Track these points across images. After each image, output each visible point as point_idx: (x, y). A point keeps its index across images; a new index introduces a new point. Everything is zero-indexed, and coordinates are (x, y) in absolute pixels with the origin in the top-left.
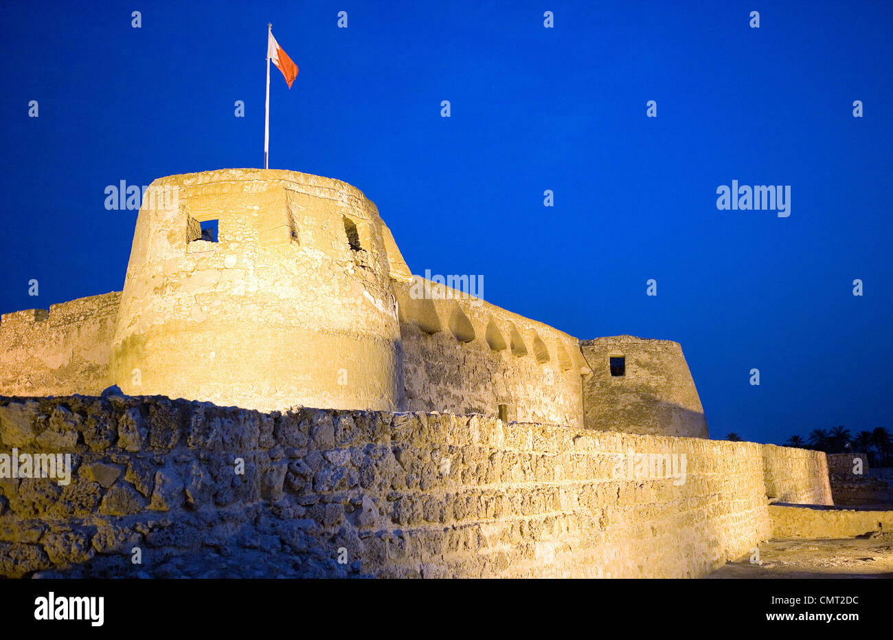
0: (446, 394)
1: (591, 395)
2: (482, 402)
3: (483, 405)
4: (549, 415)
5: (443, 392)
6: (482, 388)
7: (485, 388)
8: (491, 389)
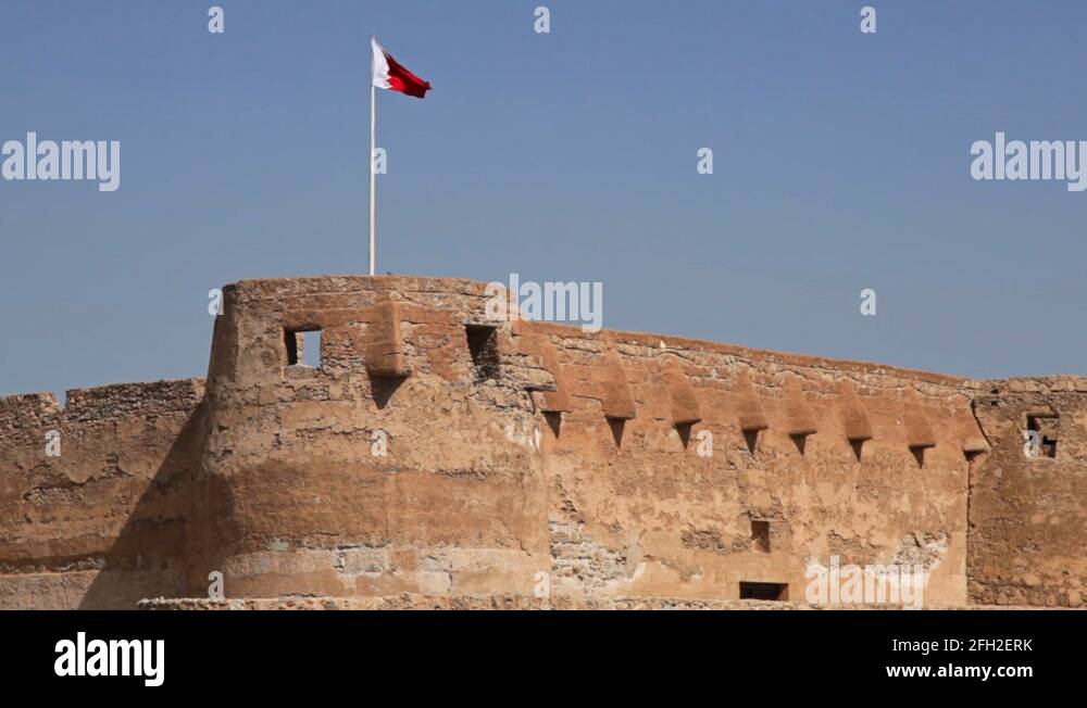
0: (645, 511)
1: (984, 493)
2: (717, 520)
3: (719, 525)
4: (869, 535)
5: (641, 509)
6: (718, 496)
7: (726, 495)
8: (736, 495)
